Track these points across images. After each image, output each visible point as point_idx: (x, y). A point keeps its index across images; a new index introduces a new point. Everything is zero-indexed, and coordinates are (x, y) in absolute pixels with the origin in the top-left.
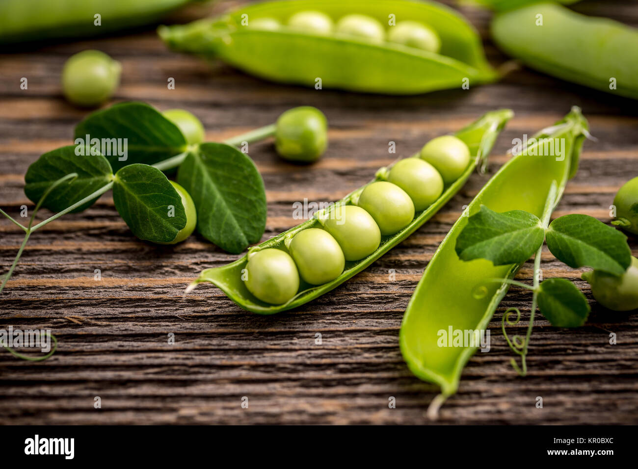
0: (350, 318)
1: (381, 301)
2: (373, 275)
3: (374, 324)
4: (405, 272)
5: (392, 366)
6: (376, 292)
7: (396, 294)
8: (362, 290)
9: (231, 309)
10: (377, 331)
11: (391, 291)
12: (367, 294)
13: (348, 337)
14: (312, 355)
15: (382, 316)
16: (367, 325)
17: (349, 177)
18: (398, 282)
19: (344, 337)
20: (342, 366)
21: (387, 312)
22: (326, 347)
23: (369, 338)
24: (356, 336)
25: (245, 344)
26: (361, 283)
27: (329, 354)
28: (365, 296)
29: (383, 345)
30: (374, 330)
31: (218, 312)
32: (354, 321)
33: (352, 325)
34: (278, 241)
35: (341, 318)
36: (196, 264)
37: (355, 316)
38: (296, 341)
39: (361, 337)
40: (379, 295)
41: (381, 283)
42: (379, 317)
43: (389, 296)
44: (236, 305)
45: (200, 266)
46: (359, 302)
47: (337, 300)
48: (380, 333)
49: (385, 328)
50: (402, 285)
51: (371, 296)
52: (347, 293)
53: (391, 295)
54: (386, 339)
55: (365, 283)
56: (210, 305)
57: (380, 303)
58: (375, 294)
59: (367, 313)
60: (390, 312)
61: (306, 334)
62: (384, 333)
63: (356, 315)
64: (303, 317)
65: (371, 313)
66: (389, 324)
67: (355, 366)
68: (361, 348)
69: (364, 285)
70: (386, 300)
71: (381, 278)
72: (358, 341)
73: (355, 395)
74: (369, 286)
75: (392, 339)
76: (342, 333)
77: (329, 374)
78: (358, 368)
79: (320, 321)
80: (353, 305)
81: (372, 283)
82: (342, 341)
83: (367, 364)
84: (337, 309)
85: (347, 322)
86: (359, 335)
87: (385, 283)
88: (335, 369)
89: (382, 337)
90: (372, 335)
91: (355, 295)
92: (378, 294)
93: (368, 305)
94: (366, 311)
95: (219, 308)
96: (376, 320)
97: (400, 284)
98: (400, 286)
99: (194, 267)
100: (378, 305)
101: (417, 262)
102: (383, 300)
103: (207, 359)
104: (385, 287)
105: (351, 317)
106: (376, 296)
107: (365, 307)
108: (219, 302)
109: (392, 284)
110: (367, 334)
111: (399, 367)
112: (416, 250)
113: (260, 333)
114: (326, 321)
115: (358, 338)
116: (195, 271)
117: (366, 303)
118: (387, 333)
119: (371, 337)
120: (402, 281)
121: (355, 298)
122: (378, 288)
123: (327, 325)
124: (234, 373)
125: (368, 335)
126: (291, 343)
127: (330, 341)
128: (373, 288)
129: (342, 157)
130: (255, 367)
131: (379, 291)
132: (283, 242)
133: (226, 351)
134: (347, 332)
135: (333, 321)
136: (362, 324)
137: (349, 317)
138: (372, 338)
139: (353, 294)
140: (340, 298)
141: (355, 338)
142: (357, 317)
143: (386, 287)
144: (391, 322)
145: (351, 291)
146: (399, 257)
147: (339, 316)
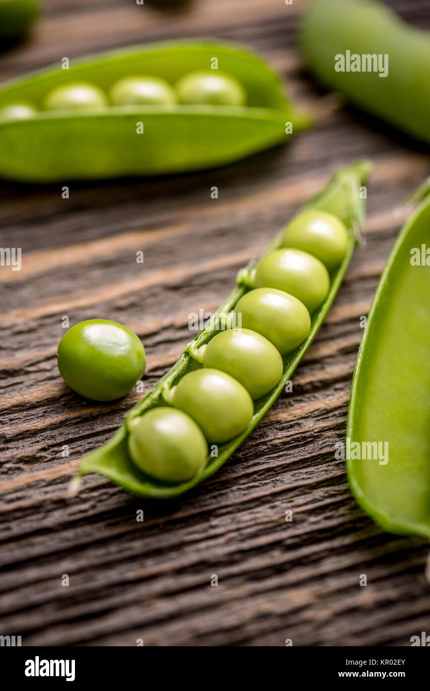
0: (270, 475)
1: (297, 443)
2: (276, 411)
3: (305, 476)
4: (312, 399)
5: (350, 526)
6: (289, 434)
7: (316, 431)
8: (271, 437)
9: (114, 500)
10: (313, 485)
11: (307, 428)
12: (279, 439)
13: (278, 500)
14: (245, 536)
15: (308, 463)
16: (297, 480)
17: (186, 290)
18: (310, 414)
19: (273, 502)
20: (289, 542)
21: (314, 456)
22: (259, 521)
23: (304, 496)
24: (288, 497)
25: (153, 542)
26: (265, 426)
27: (266, 529)
28: (277, 441)
29: (328, 501)
30: (309, 484)
31: (101, 508)
32: (278, 478)
33: (276, 483)
34: (155, 396)
35: (258, 478)
36: (44, 449)
37: (275, 471)
38: (214, 522)
39: (294, 497)
40: (295, 437)
41: (289, 420)
42: (304, 465)
43: (307, 434)
44: (124, 491)
45: (49, 452)
46: (270, 451)
47: (243, 455)
48: (317, 487)
49: (320, 479)
50: (316, 417)
51: (284, 440)
52: (254, 444)
53: (308, 433)
54: (326, 492)
55: (270, 425)
56: (85, 501)
57: (296, 447)
58: (288, 437)
59: (290, 463)
60: (317, 455)
61: (224, 511)
62: (321, 485)
63: (276, 469)
64: (210, 488)
65: (294, 463)
66: (322, 471)
67: (305, 537)
68: (303, 512)
69: (270, 427)
70: (304, 440)
71: (286, 414)
72: (293, 504)
73: (322, 577)
74: (276, 428)
75: (335, 491)
76: (269, 498)
77: (278, 557)
78: (310, 539)
79: (234, 488)
80: (266, 457)
81: (278, 422)
82: (273, 507)
83: (319, 531)
84: (249, 467)
85: (268, 481)
86: (291, 494)
87: (294, 419)
88: (281, 547)
89: (321, 491)
90: (307, 491)
91: (264, 443)
92: (293, 435)
93: (284, 453)
94: (288, 462)
95: (100, 501)
96: (305, 470)
97: (313, 416)
98: (315, 419)
99: (43, 454)
100: (297, 450)
101: (322, 382)
102: (299, 441)
103: (114, 575)
104: (296, 424)
105: (271, 473)
106: (290, 438)
107: (281, 456)
108: (95, 494)
109: (303, 418)
110: (300, 491)
111: (359, 525)
112: (312, 367)
113: (167, 523)
114: (242, 487)
115: (291, 499)
116: (45, 460)
117: (279, 452)
118: (325, 484)
119: (306, 494)
120: (314, 411)
121: (265, 447)
122: (289, 428)
123: (246, 492)
124: (159, 586)
125: (301, 493)
126: (213, 527)
127: (258, 512)
128: (282, 429)
129: (167, 266)
130: (180, 571)
131: (292, 432)
132: (160, 396)
133: (133, 559)
134: (275, 495)
135: (251, 484)
136: (288, 480)
137: (267, 474)
138: (307, 496)
139: (261, 443)
140: (247, 451)
141: (287, 500)
142: (278, 472)
143: (299, 424)
144: (323, 469)
145: (257, 439)
146: (296, 380)
147: (255, 476)
